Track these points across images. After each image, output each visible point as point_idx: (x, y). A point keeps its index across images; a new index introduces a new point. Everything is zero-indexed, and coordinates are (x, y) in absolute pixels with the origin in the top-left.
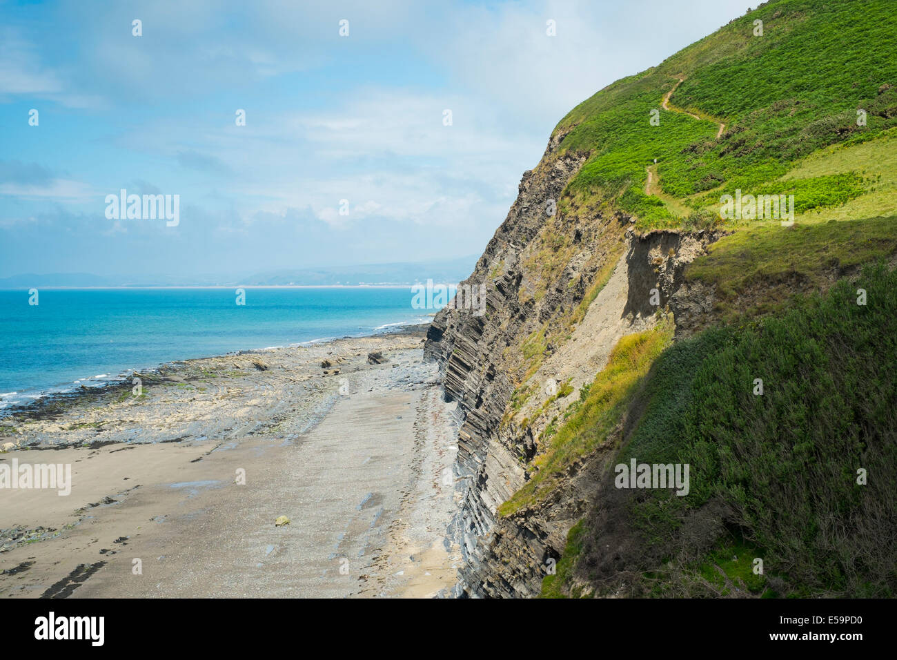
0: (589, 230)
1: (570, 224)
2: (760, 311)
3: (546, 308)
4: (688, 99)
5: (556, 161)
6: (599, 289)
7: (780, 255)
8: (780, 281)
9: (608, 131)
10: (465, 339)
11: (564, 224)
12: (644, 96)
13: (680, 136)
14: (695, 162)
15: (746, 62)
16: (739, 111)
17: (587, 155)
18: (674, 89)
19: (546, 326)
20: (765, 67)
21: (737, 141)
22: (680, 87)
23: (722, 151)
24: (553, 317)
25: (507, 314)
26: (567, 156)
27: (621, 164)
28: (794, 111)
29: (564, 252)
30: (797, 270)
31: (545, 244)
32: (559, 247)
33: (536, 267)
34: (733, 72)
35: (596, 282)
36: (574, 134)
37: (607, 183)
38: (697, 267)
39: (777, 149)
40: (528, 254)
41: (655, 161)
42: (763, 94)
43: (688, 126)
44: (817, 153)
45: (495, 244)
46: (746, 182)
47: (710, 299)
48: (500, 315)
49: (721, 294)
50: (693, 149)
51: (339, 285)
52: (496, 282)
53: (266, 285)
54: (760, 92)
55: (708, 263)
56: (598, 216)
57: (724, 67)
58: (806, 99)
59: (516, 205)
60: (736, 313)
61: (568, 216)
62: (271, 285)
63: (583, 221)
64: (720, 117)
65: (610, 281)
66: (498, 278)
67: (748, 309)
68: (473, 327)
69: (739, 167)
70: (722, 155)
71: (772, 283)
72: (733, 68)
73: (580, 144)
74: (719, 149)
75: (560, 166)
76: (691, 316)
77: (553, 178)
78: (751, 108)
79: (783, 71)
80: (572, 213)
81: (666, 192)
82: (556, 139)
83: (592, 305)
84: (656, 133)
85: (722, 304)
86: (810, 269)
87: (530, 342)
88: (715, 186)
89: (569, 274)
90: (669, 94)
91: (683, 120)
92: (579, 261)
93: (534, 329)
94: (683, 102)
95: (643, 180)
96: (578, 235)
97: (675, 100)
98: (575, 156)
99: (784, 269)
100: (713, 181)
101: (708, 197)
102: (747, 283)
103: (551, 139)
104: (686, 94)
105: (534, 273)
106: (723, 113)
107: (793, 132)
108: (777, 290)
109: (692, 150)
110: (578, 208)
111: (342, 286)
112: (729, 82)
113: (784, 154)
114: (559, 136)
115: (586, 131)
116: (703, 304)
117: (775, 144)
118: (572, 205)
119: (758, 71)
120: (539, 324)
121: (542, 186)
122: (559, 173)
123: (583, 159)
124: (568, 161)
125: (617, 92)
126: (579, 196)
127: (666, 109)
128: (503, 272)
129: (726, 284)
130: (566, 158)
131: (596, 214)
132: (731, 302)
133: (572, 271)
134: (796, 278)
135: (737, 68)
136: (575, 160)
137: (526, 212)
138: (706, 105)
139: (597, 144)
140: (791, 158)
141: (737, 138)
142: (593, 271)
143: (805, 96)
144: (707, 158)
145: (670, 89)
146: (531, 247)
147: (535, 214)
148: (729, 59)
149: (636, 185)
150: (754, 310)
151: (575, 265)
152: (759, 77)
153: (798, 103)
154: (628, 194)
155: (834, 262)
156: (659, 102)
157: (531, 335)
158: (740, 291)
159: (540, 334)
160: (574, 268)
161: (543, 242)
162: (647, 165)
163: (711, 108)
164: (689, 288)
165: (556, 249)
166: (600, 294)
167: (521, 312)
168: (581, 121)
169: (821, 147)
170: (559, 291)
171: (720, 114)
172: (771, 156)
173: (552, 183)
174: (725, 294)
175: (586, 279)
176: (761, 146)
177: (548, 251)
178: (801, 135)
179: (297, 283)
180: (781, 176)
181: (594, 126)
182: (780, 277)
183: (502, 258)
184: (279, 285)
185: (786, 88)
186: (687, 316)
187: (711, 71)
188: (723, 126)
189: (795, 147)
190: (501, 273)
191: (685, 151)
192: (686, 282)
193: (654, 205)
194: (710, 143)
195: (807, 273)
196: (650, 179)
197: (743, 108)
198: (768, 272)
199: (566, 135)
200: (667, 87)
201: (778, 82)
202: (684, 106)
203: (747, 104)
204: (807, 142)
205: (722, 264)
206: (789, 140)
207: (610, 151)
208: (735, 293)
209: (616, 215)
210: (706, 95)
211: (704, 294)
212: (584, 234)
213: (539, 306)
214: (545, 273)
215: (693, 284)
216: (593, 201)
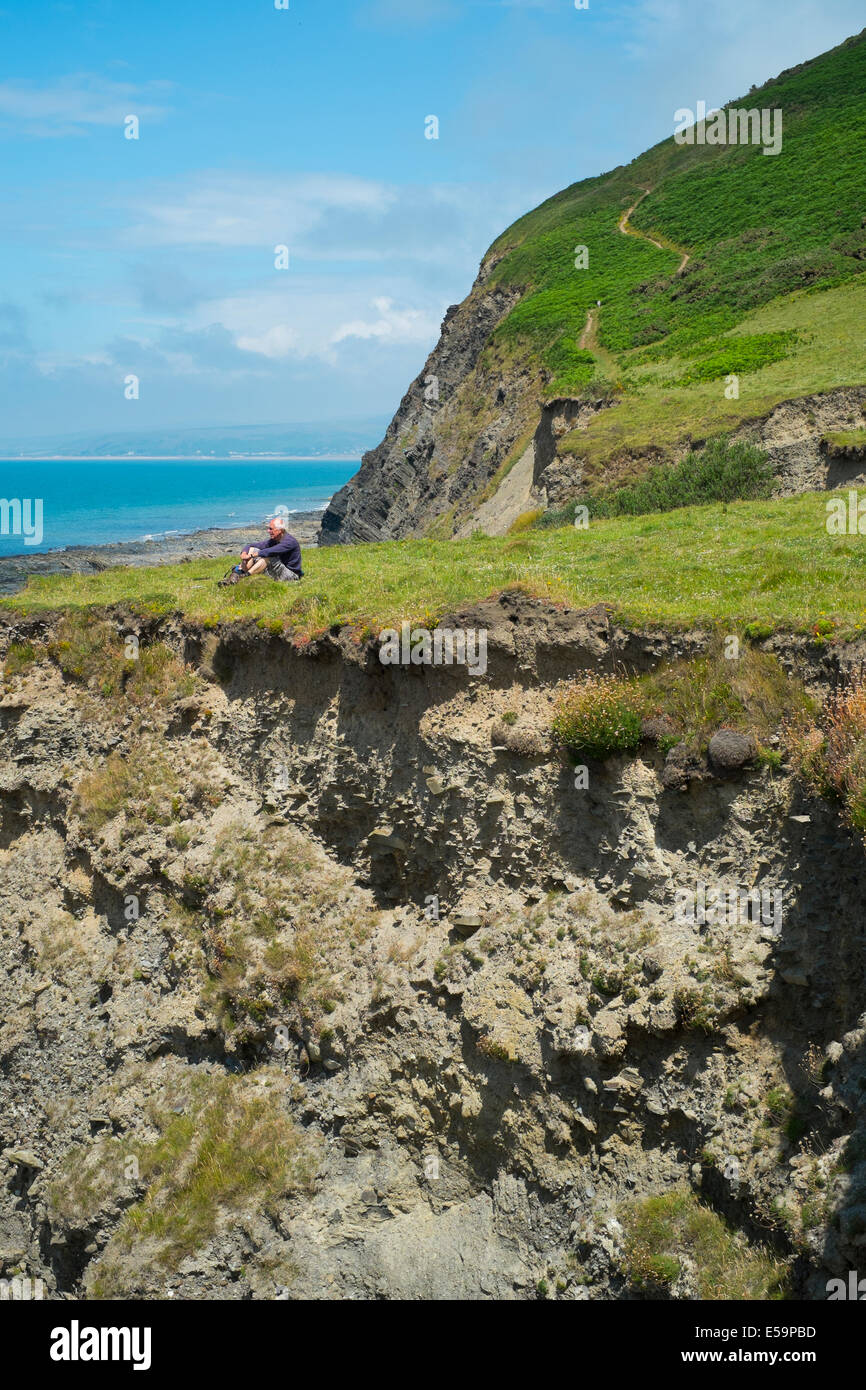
0: (514, 390)
1: (492, 382)
2: (623, 484)
3: (457, 485)
4: (650, 220)
5: (483, 297)
6: (513, 463)
7: (646, 429)
8: (641, 455)
9: (549, 260)
10: (367, 526)
11: (485, 382)
12: (599, 212)
13: (633, 271)
14: (642, 307)
15: (726, 171)
16: (709, 239)
17: (522, 291)
18: (636, 205)
19: (455, 506)
20: (748, 180)
21: (691, 283)
22: (643, 202)
23: (674, 294)
24: (464, 495)
25: (416, 494)
26: (498, 291)
27: (558, 307)
28: (763, 243)
29: (485, 416)
30: (656, 444)
31: (463, 407)
32: (478, 410)
33: (451, 434)
34: (708, 185)
35: (512, 453)
36: (507, 261)
37: (536, 331)
38: (570, 440)
39: (733, 294)
40: (443, 418)
41: (599, 303)
42: (737, 218)
43: (646, 256)
44: (778, 301)
45: (409, 403)
46: (688, 336)
47: (579, 472)
48: (408, 495)
49: (589, 468)
50: (643, 290)
51: (200, 455)
52: (406, 454)
53: (92, 455)
54: (735, 215)
55: (581, 436)
56: (525, 373)
57: (699, 178)
58: (782, 229)
59: (436, 351)
60: (601, 485)
61: (490, 371)
62: (100, 455)
63: (507, 379)
64: (684, 246)
65: (526, 453)
66: (410, 448)
67: (612, 481)
68: (377, 510)
69: (688, 316)
70: (674, 298)
71: (634, 457)
72: (710, 180)
73: (514, 275)
74: (671, 291)
75: (488, 303)
76: (562, 489)
77: (480, 319)
78: (722, 236)
79: (765, 188)
80: (495, 368)
81: (602, 346)
82: (488, 266)
83: (505, 481)
84: (607, 264)
85: (590, 477)
86: (668, 443)
87: (437, 526)
88: (657, 339)
89: (484, 444)
90: (630, 211)
91: (641, 249)
92: (497, 429)
93: (443, 510)
94: (644, 223)
95: (579, 330)
96: (501, 396)
97: (634, 221)
98: (508, 291)
99: (645, 443)
100: (655, 334)
101: (645, 353)
102: (614, 457)
103: (482, 265)
104: (649, 212)
105: (448, 442)
106: (690, 241)
107: (755, 272)
108: (639, 464)
109: (641, 291)
110: (502, 361)
111: (205, 458)
112: (701, 199)
113: (741, 300)
114: (492, 261)
115: (522, 258)
116: (573, 477)
117: (732, 288)
118: (496, 357)
119: (738, 185)
120: (448, 504)
121: (466, 330)
122: (487, 312)
123: (518, 296)
124: (499, 297)
125: (566, 205)
126: (504, 346)
127: (624, 231)
128: (415, 441)
129: (595, 458)
130: (496, 293)
131: (522, 370)
132: (598, 475)
133: (488, 440)
134: (655, 451)
135: (714, 179)
136: (507, 296)
137: (445, 362)
138: (670, 228)
139: (535, 276)
140: (746, 307)
141: (693, 277)
142: (511, 440)
143: (782, 225)
144: (656, 302)
145: (632, 203)
146: (447, 410)
147: (457, 365)
148: (707, 166)
149: (568, 335)
150: (617, 483)
151: (492, 433)
152: (737, 194)
153: (771, 234)
154: (557, 346)
155: (688, 437)
156: (616, 222)
157: (438, 518)
158: (607, 465)
159: (448, 516)
160: (490, 437)
161: (460, 403)
162: (589, 308)
163: (677, 233)
164: (561, 461)
165: (475, 412)
166: (514, 468)
167: (431, 491)
168: (520, 242)
169: (783, 294)
170: (472, 464)
171: (685, 242)
172: (726, 302)
173: (478, 326)
174: (593, 467)
175: (502, 450)
176: (715, 290)
177: (466, 415)
178: (763, 277)
179: (140, 452)
180: (729, 329)
181: (532, 253)
182: (641, 451)
183: (415, 421)
184: (112, 455)
185: (764, 211)
186: (559, 489)
187: (682, 183)
188: (687, 258)
189: (753, 293)
190: (412, 442)
191: (634, 292)
192: (558, 456)
193: (582, 362)
194: (662, 283)
195: (665, 447)
196: (588, 328)
197: (713, 235)
198: (632, 446)
199: (500, 261)
200: (628, 201)
201: (757, 203)
202: (646, 228)
203: (718, 230)
204: (767, 287)
205: (594, 437)
206: (748, 283)
207: (548, 288)
208: (602, 466)
209: (540, 372)
210: (672, 215)
211: (575, 467)
212: (508, 395)
213: (449, 483)
214: (461, 442)
215: (565, 457)
216: (519, 353)
